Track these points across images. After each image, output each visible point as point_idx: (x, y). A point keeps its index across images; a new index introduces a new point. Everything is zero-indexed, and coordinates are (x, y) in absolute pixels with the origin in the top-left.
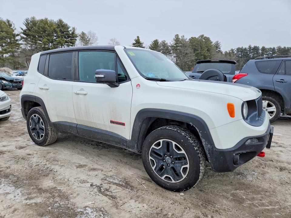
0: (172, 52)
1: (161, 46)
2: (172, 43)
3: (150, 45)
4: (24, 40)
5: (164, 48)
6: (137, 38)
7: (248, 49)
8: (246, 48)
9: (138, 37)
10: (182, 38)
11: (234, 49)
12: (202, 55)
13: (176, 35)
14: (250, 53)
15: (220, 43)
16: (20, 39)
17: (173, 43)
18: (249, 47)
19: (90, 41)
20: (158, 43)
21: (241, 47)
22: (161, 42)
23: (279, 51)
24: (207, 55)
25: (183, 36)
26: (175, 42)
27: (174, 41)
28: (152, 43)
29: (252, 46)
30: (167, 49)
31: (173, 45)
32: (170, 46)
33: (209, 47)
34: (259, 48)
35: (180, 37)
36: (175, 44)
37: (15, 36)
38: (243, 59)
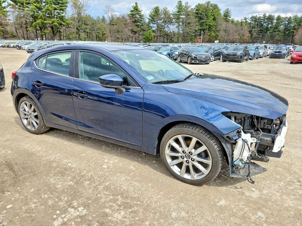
0: (174, 20)
1: (162, 14)
2: (174, 10)
3: (150, 12)
4: (11, 7)
5: (165, 16)
6: (135, 5)
7: (263, 18)
8: (260, 17)
9: (136, 3)
10: (186, 5)
11: (247, 17)
12: (207, 25)
13: (178, 2)
14: (264, 23)
15: (231, 10)
16: (7, 6)
17: (176, 11)
18: (264, 15)
19: (83, 8)
20: (159, 11)
21: (255, 16)
22: (162, 9)
23: (295, 21)
24: (212, 24)
25: (187, 3)
26: (178, 9)
27: (176, 9)
28: (152, 11)
29: (267, 15)
30: (169, 18)
31: (175, 13)
32: (172, 14)
33: (216, 16)
34: (274, 17)
35: (183, 4)
36: (178, 12)
37: (2, 3)
38: (255, 29)
